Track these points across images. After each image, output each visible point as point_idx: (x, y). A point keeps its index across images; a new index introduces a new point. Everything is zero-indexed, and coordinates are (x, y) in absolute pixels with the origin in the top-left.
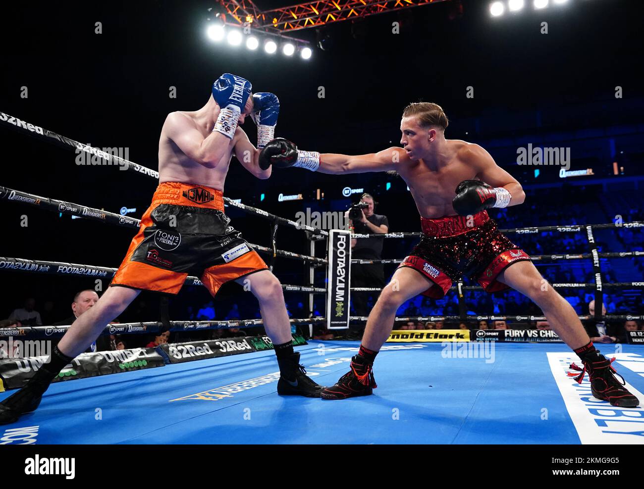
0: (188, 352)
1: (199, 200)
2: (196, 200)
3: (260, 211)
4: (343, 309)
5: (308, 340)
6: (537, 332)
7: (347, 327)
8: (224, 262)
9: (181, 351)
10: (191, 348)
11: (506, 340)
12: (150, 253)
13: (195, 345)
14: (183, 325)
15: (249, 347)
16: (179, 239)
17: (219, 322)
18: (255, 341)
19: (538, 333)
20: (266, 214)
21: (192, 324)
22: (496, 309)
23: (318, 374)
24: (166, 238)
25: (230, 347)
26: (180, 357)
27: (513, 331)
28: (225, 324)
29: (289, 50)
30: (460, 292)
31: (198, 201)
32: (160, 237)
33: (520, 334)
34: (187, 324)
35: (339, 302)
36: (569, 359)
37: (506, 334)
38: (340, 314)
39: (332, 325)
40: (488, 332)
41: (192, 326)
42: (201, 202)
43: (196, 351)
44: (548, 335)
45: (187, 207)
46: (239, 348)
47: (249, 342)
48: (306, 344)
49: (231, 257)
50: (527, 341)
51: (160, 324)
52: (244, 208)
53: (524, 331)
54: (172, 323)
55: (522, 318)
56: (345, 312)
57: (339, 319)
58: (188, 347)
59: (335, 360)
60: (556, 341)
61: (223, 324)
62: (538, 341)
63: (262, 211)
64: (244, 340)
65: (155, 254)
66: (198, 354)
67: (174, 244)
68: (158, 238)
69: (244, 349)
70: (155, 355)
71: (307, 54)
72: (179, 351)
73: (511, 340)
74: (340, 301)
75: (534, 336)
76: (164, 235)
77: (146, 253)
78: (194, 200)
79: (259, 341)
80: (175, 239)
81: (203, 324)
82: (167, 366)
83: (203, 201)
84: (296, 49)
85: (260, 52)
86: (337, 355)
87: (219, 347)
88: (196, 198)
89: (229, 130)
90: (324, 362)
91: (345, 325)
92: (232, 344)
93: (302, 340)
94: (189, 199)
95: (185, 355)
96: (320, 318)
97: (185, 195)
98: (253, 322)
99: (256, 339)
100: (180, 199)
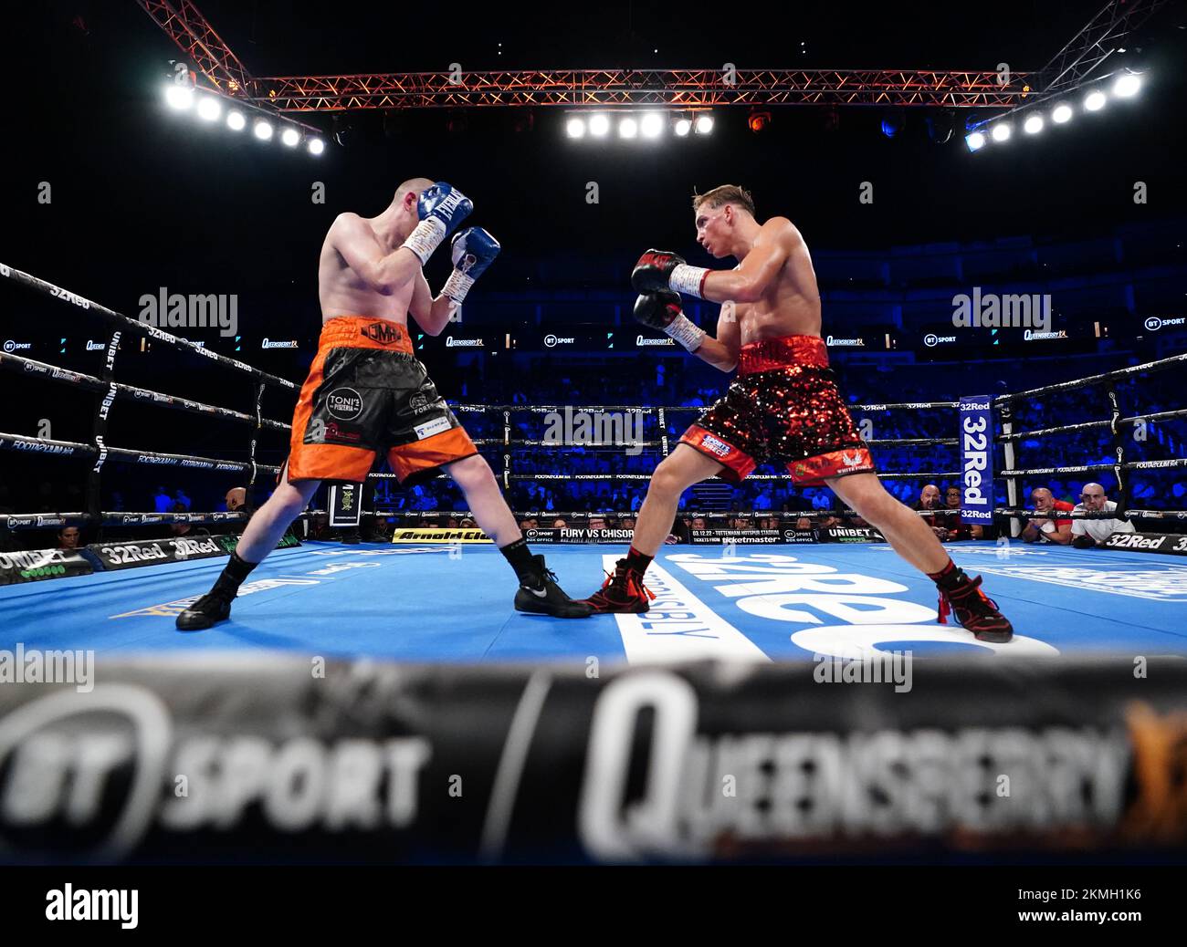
0: (130, 556)
1: (384, 339)
2: (380, 339)
3: (239, 364)
4: (352, 501)
5: (301, 541)
7: (357, 524)
9: (120, 554)
10: (134, 550)
11: (561, 541)
12: (326, 429)
13: (141, 546)
14: (122, 518)
15: (217, 549)
16: (360, 403)
17: (175, 514)
18: (226, 541)
20: (248, 368)
21: (136, 517)
22: (550, 505)
23: (318, 582)
24: (343, 404)
25: (191, 549)
26: (119, 561)
28: (184, 518)
29: (291, 138)
30: (506, 482)
31: (382, 341)
32: (333, 404)
33: (578, 534)
34: (129, 517)
35: (346, 490)
38: (347, 507)
39: (335, 521)
40: (541, 531)
41: (135, 520)
42: (386, 342)
43: (142, 553)
44: (611, 535)
45: (368, 349)
46: (203, 551)
47: (217, 542)
48: (299, 545)
49: (426, 433)
50: (586, 543)
51: (87, 515)
52: (216, 358)
53: (582, 531)
54: (106, 515)
55: (578, 515)
56: (355, 505)
57: (346, 513)
58: (130, 548)
59: (340, 565)
60: (619, 541)
61: (181, 518)
62: (596, 542)
63: (243, 364)
64: (210, 540)
65: (334, 429)
66: (146, 557)
67: (355, 408)
68: (331, 406)
69: (209, 551)
70: (77, 558)
71: (317, 147)
72: (117, 553)
73: (567, 542)
74: (348, 490)
76: (339, 400)
78: (377, 340)
79: (232, 540)
80: (355, 403)
81: (152, 516)
82: (96, 574)
83: (388, 340)
84: (302, 139)
85: (247, 136)
86: (340, 560)
87: (174, 548)
88: (380, 336)
90: (325, 568)
91: (355, 521)
92: (193, 544)
93: (295, 540)
94: (369, 338)
95: (126, 559)
96: (320, 512)
97: (364, 333)
98: (225, 516)
99: (228, 539)
100: (358, 339)
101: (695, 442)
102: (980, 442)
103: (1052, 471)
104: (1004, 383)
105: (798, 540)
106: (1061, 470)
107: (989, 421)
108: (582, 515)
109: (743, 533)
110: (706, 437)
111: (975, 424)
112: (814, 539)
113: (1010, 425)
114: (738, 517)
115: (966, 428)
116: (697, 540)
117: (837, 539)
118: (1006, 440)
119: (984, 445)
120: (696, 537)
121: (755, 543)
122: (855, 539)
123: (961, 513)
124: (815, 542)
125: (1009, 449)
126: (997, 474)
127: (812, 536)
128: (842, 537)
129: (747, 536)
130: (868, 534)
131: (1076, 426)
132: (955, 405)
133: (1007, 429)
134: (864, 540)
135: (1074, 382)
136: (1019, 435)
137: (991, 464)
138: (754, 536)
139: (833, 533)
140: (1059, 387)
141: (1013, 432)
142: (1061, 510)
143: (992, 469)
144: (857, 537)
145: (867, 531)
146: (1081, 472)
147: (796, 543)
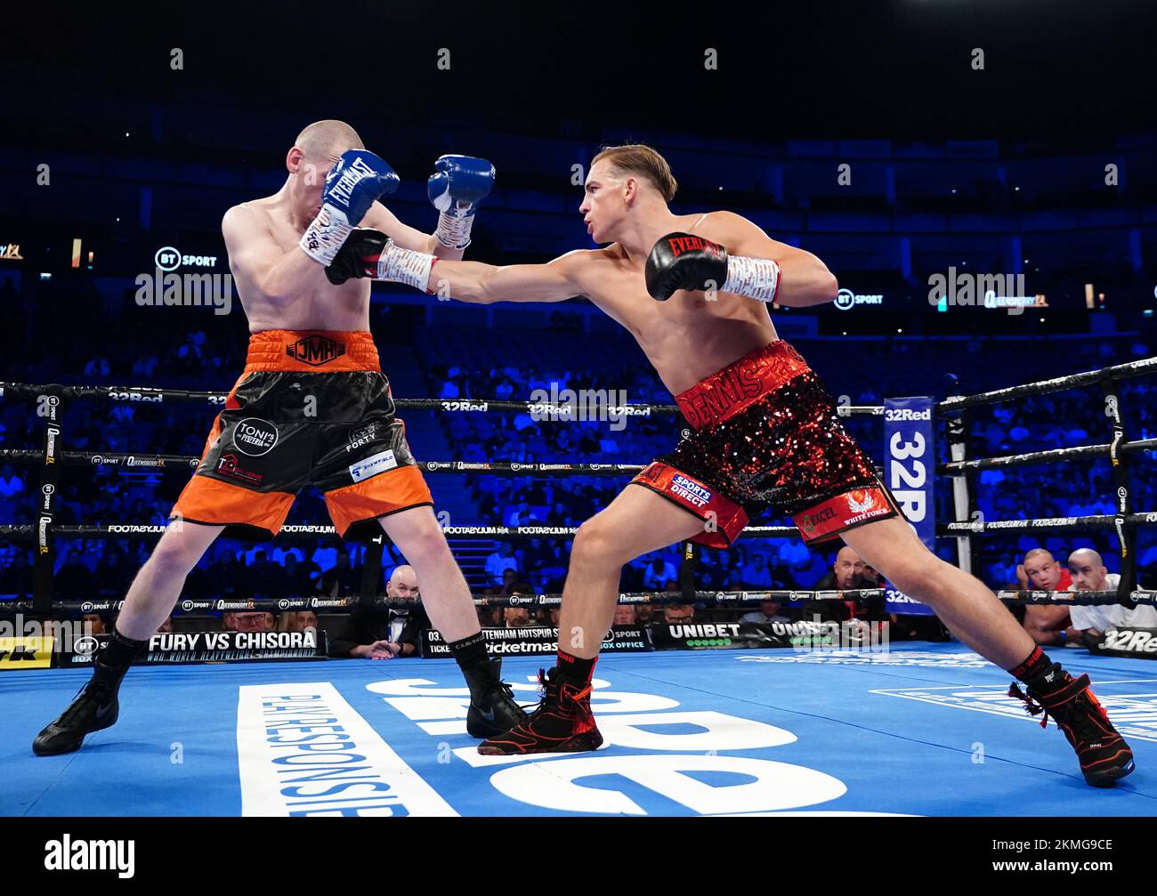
1: (316, 359)
2: (310, 359)
6: (227, 637)
8: (351, 482)
11: (150, 659)
12: (223, 460)
16: (275, 437)
19: (232, 641)
24: (253, 436)
27: (171, 637)
31: (313, 361)
32: (242, 434)
33: (187, 643)
36: (288, 698)
37: (152, 644)
42: (319, 361)
44: (254, 644)
45: (295, 372)
49: (363, 473)
50: (202, 659)
53: (197, 636)
55: (197, 605)
60: (271, 656)
62: (228, 657)
65: (232, 463)
67: (266, 444)
68: (239, 435)
73: (161, 659)
75: (220, 646)
76: (251, 431)
77: (216, 461)
78: (307, 360)
80: (268, 438)
83: (322, 360)
88: (310, 356)
89: (315, 247)
94: (296, 359)
97: (290, 352)
100: (283, 361)
101: (662, 482)
102: (915, 474)
103: (1024, 523)
104: (954, 377)
105: (619, 645)
106: (1039, 522)
107: (930, 440)
108: (204, 605)
109: (523, 633)
110: (676, 477)
111: (909, 445)
112: (646, 642)
113: (962, 446)
114: (508, 605)
115: (895, 451)
116: (436, 649)
117: (682, 644)
118: (956, 472)
119: (920, 480)
120: (435, 643)
121: (543, 653)
122: (713, 642)
123: (886, 596)
124: (646, 649)
125: (960, 487)
126: (941, 529)
127: (643, 638)
128: (691, 638)
129: (529, 640)
130: (736, 634)
131: (1061, 451)
132: (877, 410)
133: (958, 452)
134: (728, 643)
135: (1056, 381)
136: (976, 463)
137: (933, 511)
138: (542, 640)
139: (676, 632)
140: (1036, 387)
141: (967, 458)
142: (1038, 589)
143: (933, 521)
144: (717, 637)
145: (734, 627)
146: (1068, 526)
147: (616, 650)
